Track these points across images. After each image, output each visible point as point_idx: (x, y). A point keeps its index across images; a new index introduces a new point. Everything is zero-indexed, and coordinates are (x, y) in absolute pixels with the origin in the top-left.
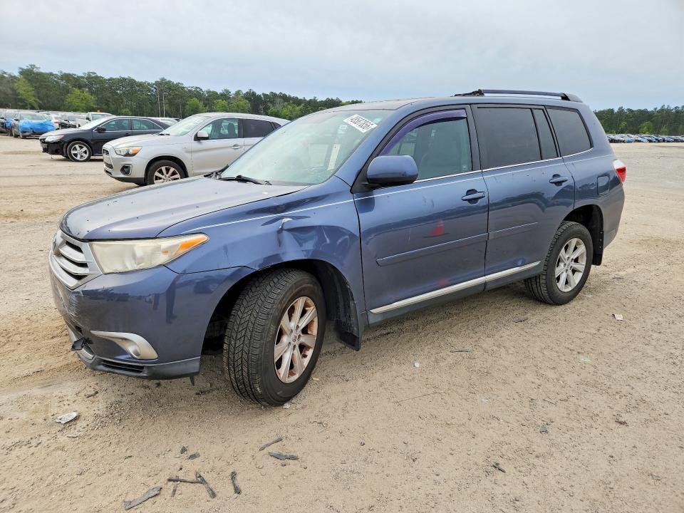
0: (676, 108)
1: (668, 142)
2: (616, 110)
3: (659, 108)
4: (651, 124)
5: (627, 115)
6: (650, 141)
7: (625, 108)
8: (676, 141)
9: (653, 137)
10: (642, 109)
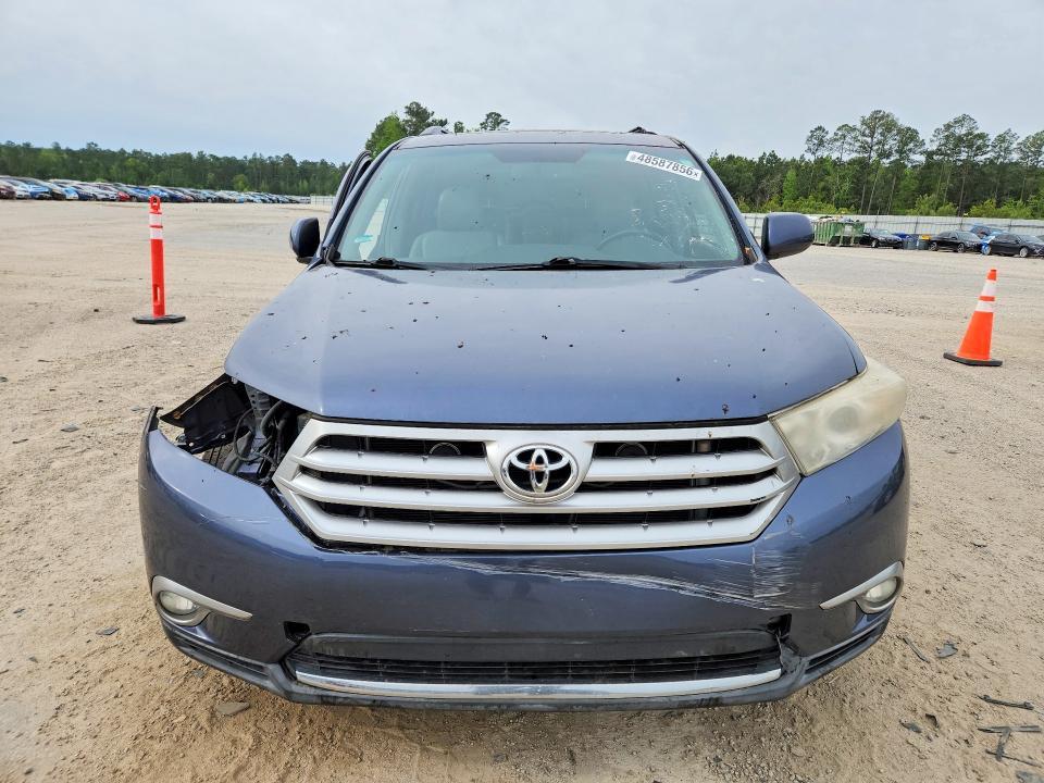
0: (270, 158)
1: (283, 202)
2: (195, 155)
3: (250, 157)
4: (246, 178)
5: (211, 164)
6: (264, 201)
7: (207, 152)
8: (291, 201)
9: (267, 197)
10: (229, 156)
